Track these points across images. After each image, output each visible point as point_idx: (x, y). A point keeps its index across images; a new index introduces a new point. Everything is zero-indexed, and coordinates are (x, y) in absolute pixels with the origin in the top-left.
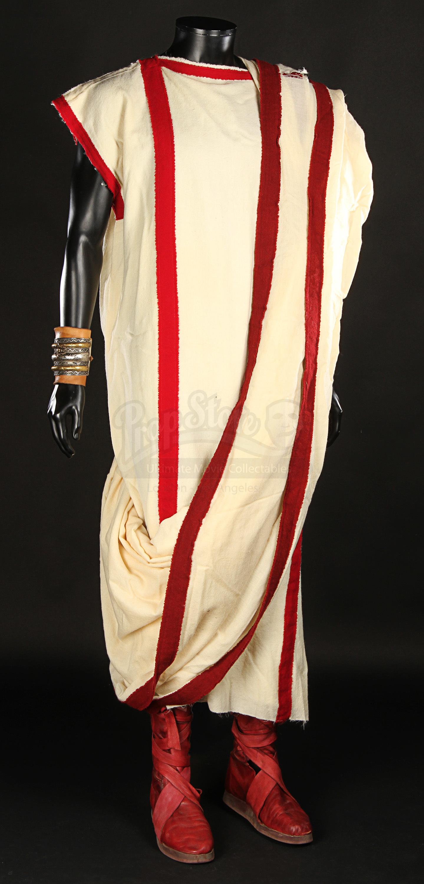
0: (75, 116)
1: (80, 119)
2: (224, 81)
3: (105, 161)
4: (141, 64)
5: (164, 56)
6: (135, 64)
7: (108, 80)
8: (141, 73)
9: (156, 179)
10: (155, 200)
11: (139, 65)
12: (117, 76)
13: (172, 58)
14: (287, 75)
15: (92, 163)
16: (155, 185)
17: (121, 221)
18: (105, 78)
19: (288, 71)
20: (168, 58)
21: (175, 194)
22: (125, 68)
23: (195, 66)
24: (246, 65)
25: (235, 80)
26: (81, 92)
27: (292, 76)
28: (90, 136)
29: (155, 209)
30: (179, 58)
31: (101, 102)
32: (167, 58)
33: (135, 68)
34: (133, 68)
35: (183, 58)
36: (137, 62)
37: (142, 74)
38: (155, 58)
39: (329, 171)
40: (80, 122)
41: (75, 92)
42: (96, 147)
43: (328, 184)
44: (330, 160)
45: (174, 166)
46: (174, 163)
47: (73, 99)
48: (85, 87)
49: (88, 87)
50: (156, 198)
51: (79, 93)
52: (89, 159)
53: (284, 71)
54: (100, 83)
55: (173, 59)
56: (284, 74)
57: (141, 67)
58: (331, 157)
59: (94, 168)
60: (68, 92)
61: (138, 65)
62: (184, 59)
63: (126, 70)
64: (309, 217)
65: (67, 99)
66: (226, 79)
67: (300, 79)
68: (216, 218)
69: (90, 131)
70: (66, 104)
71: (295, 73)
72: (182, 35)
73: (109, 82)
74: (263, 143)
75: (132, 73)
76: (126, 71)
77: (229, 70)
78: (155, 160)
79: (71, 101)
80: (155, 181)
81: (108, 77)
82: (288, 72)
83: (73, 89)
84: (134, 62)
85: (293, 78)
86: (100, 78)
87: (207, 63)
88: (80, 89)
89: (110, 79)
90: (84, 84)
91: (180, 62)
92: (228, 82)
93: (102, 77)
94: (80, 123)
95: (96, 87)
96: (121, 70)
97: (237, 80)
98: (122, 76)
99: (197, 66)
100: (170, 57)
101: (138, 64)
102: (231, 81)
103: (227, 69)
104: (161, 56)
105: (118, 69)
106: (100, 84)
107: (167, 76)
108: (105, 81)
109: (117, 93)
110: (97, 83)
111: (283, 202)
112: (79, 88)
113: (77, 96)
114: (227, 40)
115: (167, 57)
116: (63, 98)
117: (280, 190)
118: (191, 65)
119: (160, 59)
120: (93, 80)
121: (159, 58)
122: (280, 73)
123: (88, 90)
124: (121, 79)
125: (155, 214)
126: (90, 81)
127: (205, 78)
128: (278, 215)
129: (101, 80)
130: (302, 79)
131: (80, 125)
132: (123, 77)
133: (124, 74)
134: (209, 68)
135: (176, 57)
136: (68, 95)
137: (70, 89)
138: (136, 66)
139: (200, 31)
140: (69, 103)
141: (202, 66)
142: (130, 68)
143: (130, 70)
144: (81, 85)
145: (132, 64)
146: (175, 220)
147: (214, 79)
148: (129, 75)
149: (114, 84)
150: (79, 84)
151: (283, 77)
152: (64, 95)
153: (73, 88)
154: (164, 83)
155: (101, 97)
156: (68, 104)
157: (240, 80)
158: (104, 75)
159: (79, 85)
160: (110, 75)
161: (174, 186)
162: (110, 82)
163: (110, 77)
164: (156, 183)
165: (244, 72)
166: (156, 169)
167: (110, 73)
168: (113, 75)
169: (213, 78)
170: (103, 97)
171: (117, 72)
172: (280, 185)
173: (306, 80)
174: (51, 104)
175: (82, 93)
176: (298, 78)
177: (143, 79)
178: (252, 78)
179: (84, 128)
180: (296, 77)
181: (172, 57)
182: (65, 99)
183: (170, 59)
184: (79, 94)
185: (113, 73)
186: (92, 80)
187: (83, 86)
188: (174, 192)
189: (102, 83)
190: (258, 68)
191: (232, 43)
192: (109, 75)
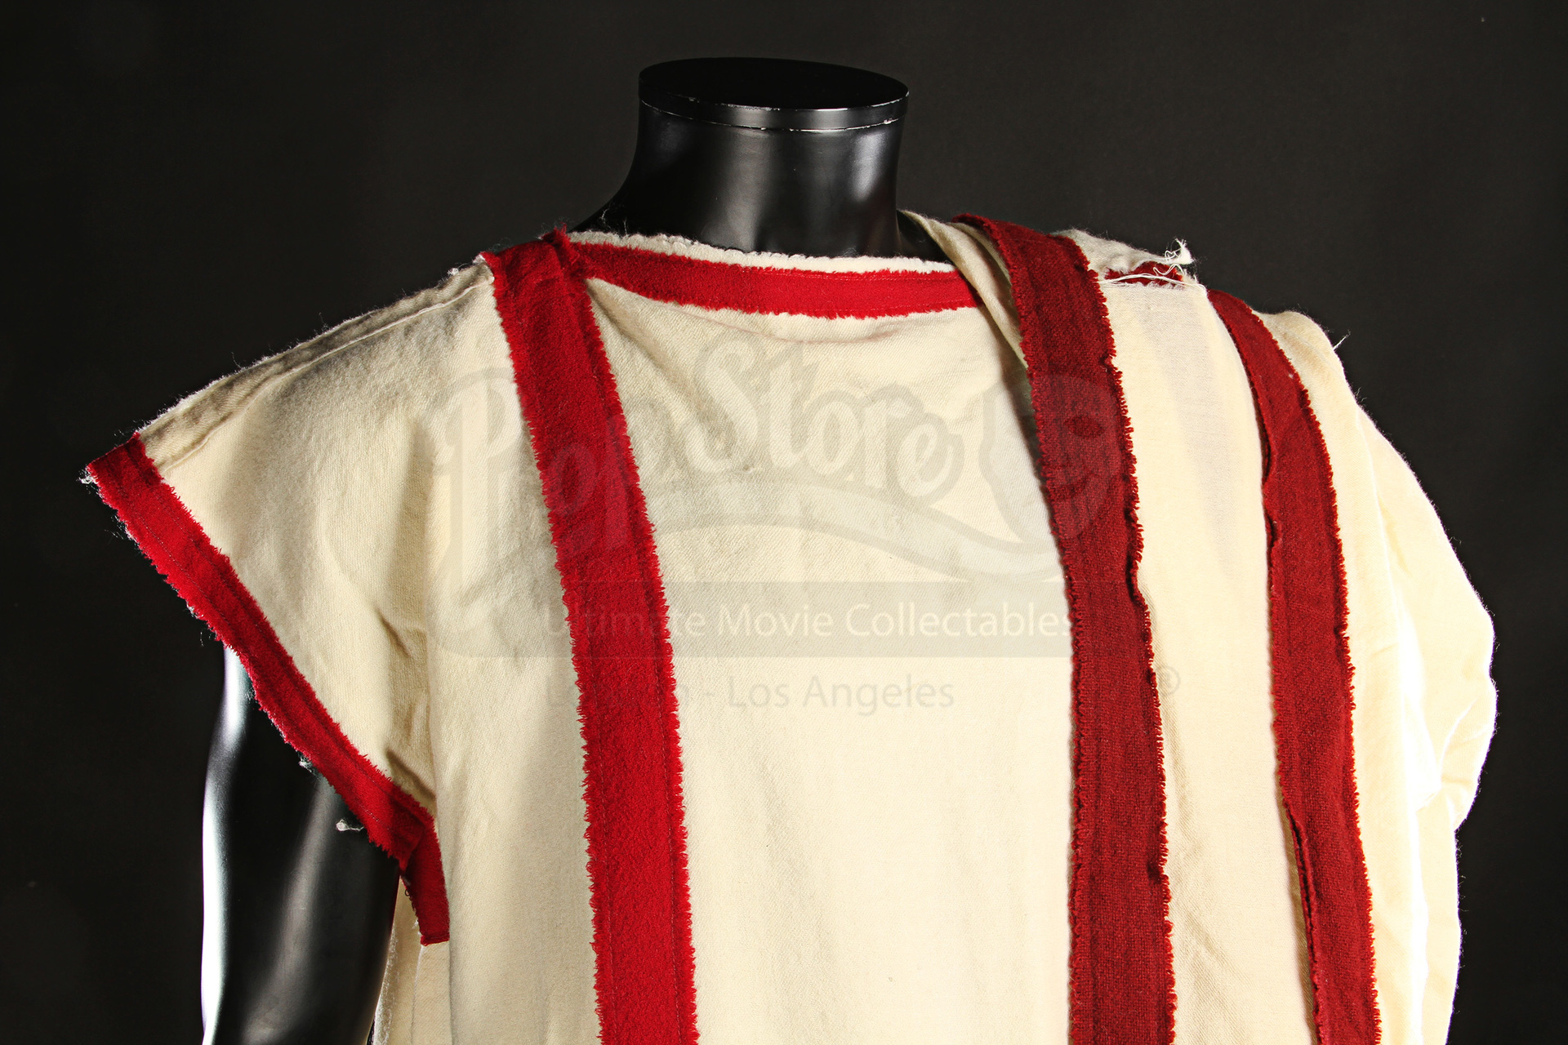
0: (197, 528)
1: (220, 539)
2: (868, 321)
3: (345, 730)
4: (493, 272)
5: (595, 230)
6: (468, 272)
7: (344, 354)
8: (495, 313)
9: (593, 815)
10: (591, 914)
11: (487, 279)
12: (384, 337)
13: (633, 237)
14: (1123, 275)
15: (288, 738)
16: (586, 844)
17: (441, 948)
18: (331, 348)
19: (1120, 258)
20: (614, 239)
21: (689, 883)
22: (422, 296)
23: (735, 267)
24: (941, 245)
25: (914, 316)
26: (222, 414)
27: (1145, 282)
28: (269, 614)
29: (594, 956)
30: (665, 236)
31: (312, 461)
32: (609, 241)
33: (467, 290)
34: (459, 292)
35: (680, 238)
36: (474, 262)
37: (501, 315)
38: (555, 241)
39: (1353, 683)
40: (222, 553)
41: (193, 415)
42: (302, 668)
43: (1355, 744)
44: (1347, 633)
45: (677, 752)
46: (677, 739)
47: (186, 450)
48: (240, 391)
49: (251, 394)
50: (597, 902)
51: (210, 422)
52: (273, 720)
53: (1105, 259)
54: (309, 372)
55: (638, 241)
56: (1112, 275)
57: (495, 284)
58: (1351, 619)
59: (296, 758)
60: (163, 418)
61: (482, 277)
62: (688, 241)
63: (428, 304)
64: (1308, 914)
65: (157, 453)
66: (874, 315)
67: (1176, 292)
68: (891, 979)
69: (270, 592)
70: (150, 475)
71: (1152, 264)
72: (672, 138)
73: (348, 364)
74: (1072, 592)
75: (455, 317)
76: (428, 310)
77: (885, 273)
78: (582, 725)
79: (175, 458)
80: (588, 824)
81: (342, 342)
82: (1121, 265)
83: (185, 404)
84: (465, 262)
85: (1150, 288)
86: (311, 347)
87: (790, 253)
88: (216, 401)
89: (353, 348)
90: (238, 378)
91: (669, 253)
92: (884, 325)
93: (320, 342)
94: (223, 557)
95: (288, 393)
96: (405, 304)
97: (919, 311)
98: (409, 330)
99: (746, 268)
100: (622, 234)
101: (479, 273)
102: (894, 319)
103: (877, 271)
104: (581, 229)
105: (391, 301)
106: (305, 376)
107: (613, 321)
108: (328, 362)
109: (382, 418)
110: (296, 371)
111: (1182, 856)
112: (212, 395)
113: (203, 437)
114: (871, 146)
115: (609, 234)
116: (137, 448)
117: (1166, 802)
118: (721, 267)
119: (577, 246)
120: (279, 356)
121: (571, 241)
122: (1093, 274)
123: (252, 403)
124: (403, 347)
125: (593, 981)
126: (266, 359)
127: (784, 315)
128: (1166, 918)
129: (311, 359)
130: (1182, 287)
131: (222, 566)
132: (413, 340)
133: (416, 322)
134: (800, 271)
135: (649, 232)
136: (160, 433)
137: (173, 402)
138: (473, 281)
139: (752, 116)
140: (163, 472)
141: (768, 269)
142: (448, 291)
143: (444, 302)
144: (224, 380)
145: (454, 271)
146: (693, 1008)
147: (823, 321)
148: (443, 325)
149: (369, 372)
150: (217, 377)
151: (1107, 287)
152: (143, 431)
153: (185, 396)
154: (604, 353)
155: (309, 438)
156: (158, 478)
157: (932, 314)
158: (330, 332)
159: (214, 383)
160: (355, 331)
161: (683, 847)
162: (351, 367)
163: (352, 342)
164: (592, 834)
165: (943, 274)
166: (587, 766)
167: (357, 318)
168: (368, 332)
169: (818, 315)
170: (318, 440)
171: (386, 313)
172: (1160, 777)
173: (1196, 292)
174: (83, 481)
175: (224, 419)
176: (1169, 285)
177: (508, 340)
178: (977, 301)
179: (241, 581)
180: (1162, 283)
181: (632, 232)
182: (149, 454)
183: (622, 244)
184: (211, 428)
185: (368, 322)
186: (274, 358)
187: (229, 386)
188: (684, 876)
189: (318, 369)
190: (995, 255)
191: (890, 161)
192: (351, 328)
